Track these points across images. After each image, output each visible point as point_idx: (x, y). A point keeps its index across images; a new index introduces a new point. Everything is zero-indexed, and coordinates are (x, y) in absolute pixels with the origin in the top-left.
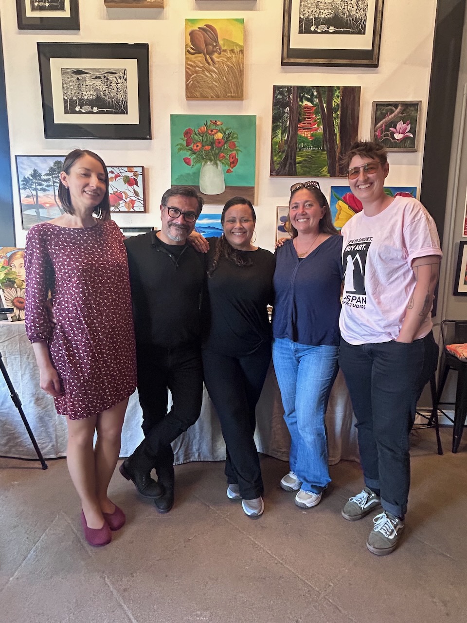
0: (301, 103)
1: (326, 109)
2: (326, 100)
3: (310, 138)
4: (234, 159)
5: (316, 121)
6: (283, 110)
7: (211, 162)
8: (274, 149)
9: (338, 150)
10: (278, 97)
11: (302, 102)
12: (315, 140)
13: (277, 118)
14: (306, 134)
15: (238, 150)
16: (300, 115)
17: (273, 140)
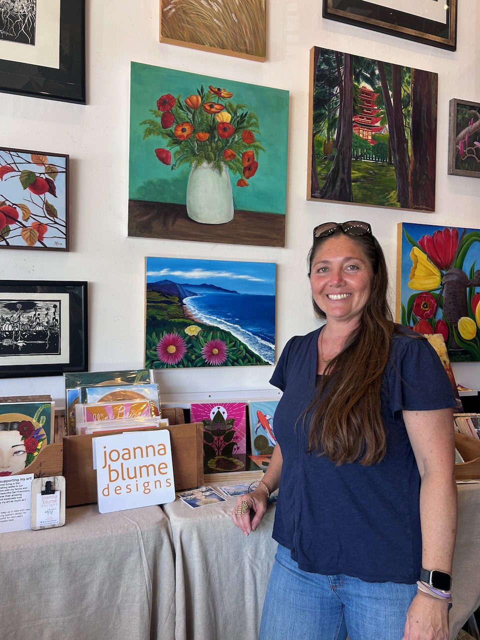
0: (356, 84)
1: (392, 100)
2: (391, 84)
3: (371, 142)
4: (250, 161)
5: (378, 116)
6: (330, 90)
7: (209, 163)
8: (316, 153)
9: (411, 168)
10: (322, 67)
11: (359, 82)
12: (379, 145)
13: (319, 102)
14: (365, 134)
15: (257, 147)
16: (355, 102)
17: (315, 138)
